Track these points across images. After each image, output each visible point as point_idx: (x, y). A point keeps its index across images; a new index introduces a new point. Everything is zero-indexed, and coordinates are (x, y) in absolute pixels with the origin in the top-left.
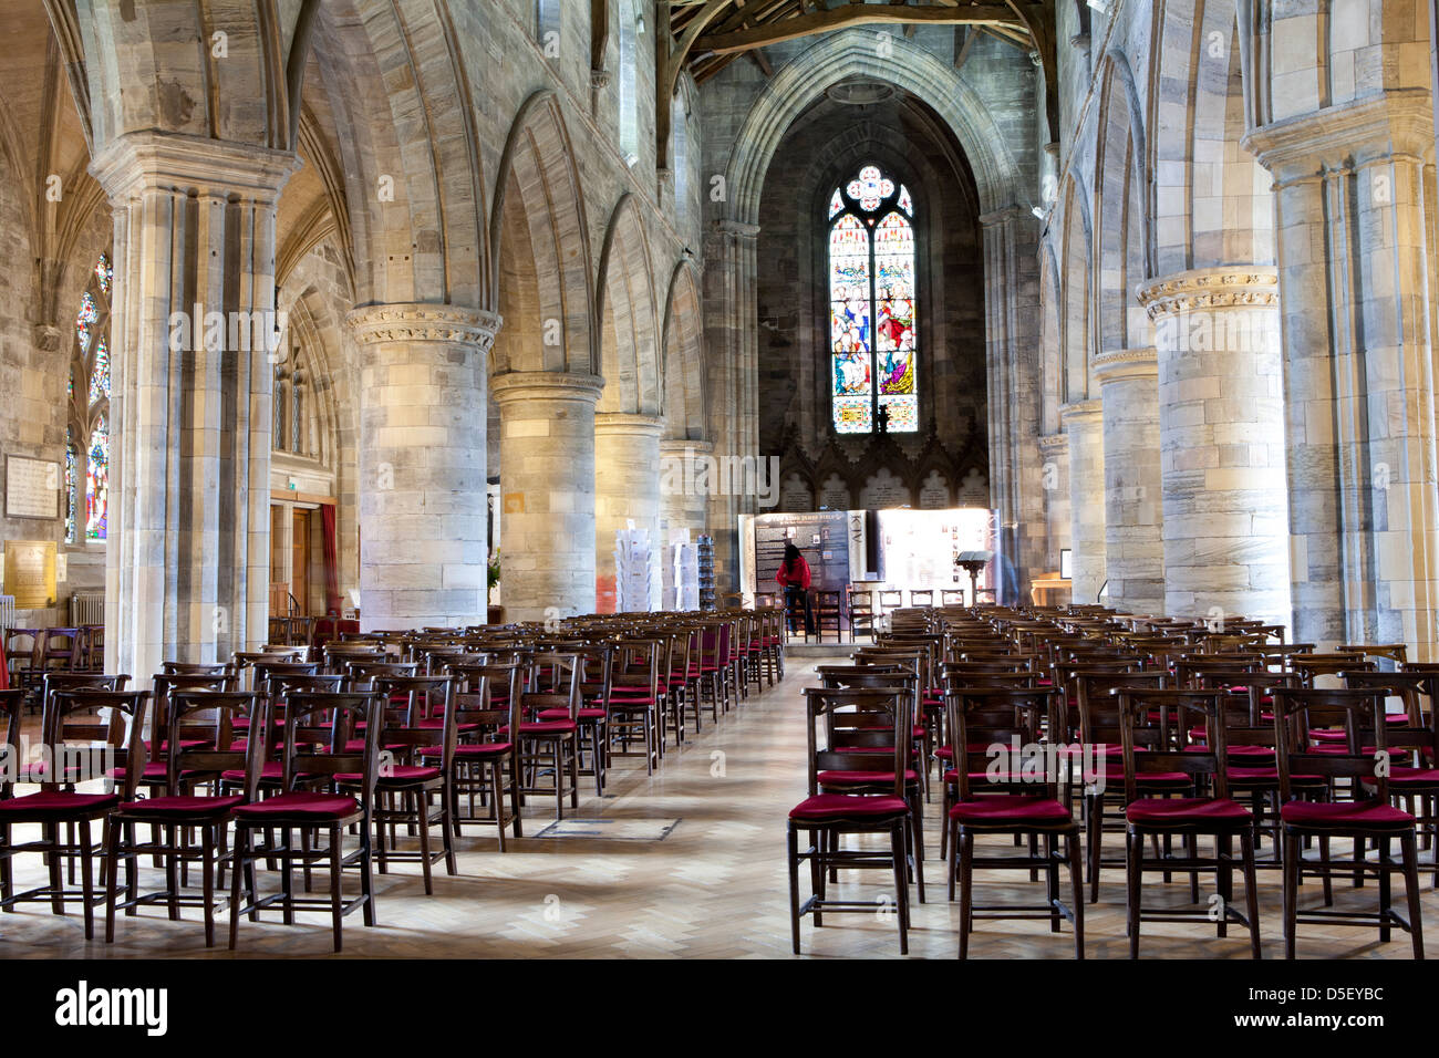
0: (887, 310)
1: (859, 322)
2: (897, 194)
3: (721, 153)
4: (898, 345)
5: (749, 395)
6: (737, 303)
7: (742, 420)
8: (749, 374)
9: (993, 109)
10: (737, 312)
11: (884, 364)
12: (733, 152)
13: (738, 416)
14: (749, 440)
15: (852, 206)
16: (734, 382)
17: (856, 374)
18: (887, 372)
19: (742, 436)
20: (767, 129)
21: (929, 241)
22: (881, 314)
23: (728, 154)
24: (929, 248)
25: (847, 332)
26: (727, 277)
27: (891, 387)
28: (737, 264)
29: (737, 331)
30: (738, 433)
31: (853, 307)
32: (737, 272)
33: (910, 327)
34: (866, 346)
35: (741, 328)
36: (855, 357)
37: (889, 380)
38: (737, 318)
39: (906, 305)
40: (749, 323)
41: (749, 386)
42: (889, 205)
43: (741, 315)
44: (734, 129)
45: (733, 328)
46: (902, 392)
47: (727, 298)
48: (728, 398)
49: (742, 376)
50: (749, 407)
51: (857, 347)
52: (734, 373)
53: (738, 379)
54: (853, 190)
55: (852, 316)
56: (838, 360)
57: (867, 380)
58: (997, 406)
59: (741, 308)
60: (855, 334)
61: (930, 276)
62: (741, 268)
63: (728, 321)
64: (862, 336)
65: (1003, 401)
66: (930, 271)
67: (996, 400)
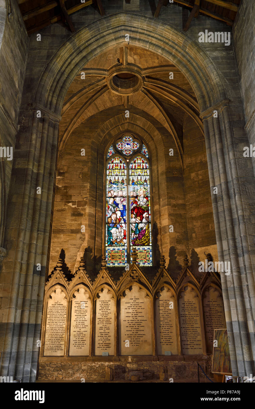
0: (136, 202)
1: (121, 207)
2: (141, 148)
3: (38, 69)
4: (141, 220)
5: (43, 219)
6: (40, 156)
7: (35, 234)
8: (44, 204)
9: (207, 51)
10: (39, 162)
11: (134, 229)
12: (46, 69)
13: (32, 231)
14: (39, 251)
15: (119, 153)
16: (31, 207)
17: (118, 234)
18: (135, 234)
19: (34, 246)
20: (70, 63)
21: (157, 167)
22: (132, 204)
23: (43, 69)
24: (158, 171)
25: (114, 213)
26: (34, 137)
27: (137, 242)
28: (43, 133)
29: (38, 174)
30: (30, 245)
31: (118, 200)
32: (42, 138)
33: (148, 211)
34: (124, 220)
35: (42, 171)
36: (118, 226)
37: (137, 238)
38: (39, 166)
39: (145, 200)
40: (47, 171)
41: (43, 212)
42: (136, 153)
43: (42, 163)
44: (48, 57)
45: (35, 171)
46: (144, 245)
47: (33, 150)
48: (24, 216)
49: (38, 203)
50: (42, 227)
51: (120, 220)
52: (32, 201)
53: (35, 206)
54: (119, 146)
55: (117, 205)
56: (109, 227)
57: (125, 238)
58: (223, 229)
59: (43, 160)
60: (119, 214)
61: (158, 184)
62: (45, 135)
63: (31, 164)
64: (122, 215)
65: (228, 224)
66: (158, 182)
67: (222, 225)
